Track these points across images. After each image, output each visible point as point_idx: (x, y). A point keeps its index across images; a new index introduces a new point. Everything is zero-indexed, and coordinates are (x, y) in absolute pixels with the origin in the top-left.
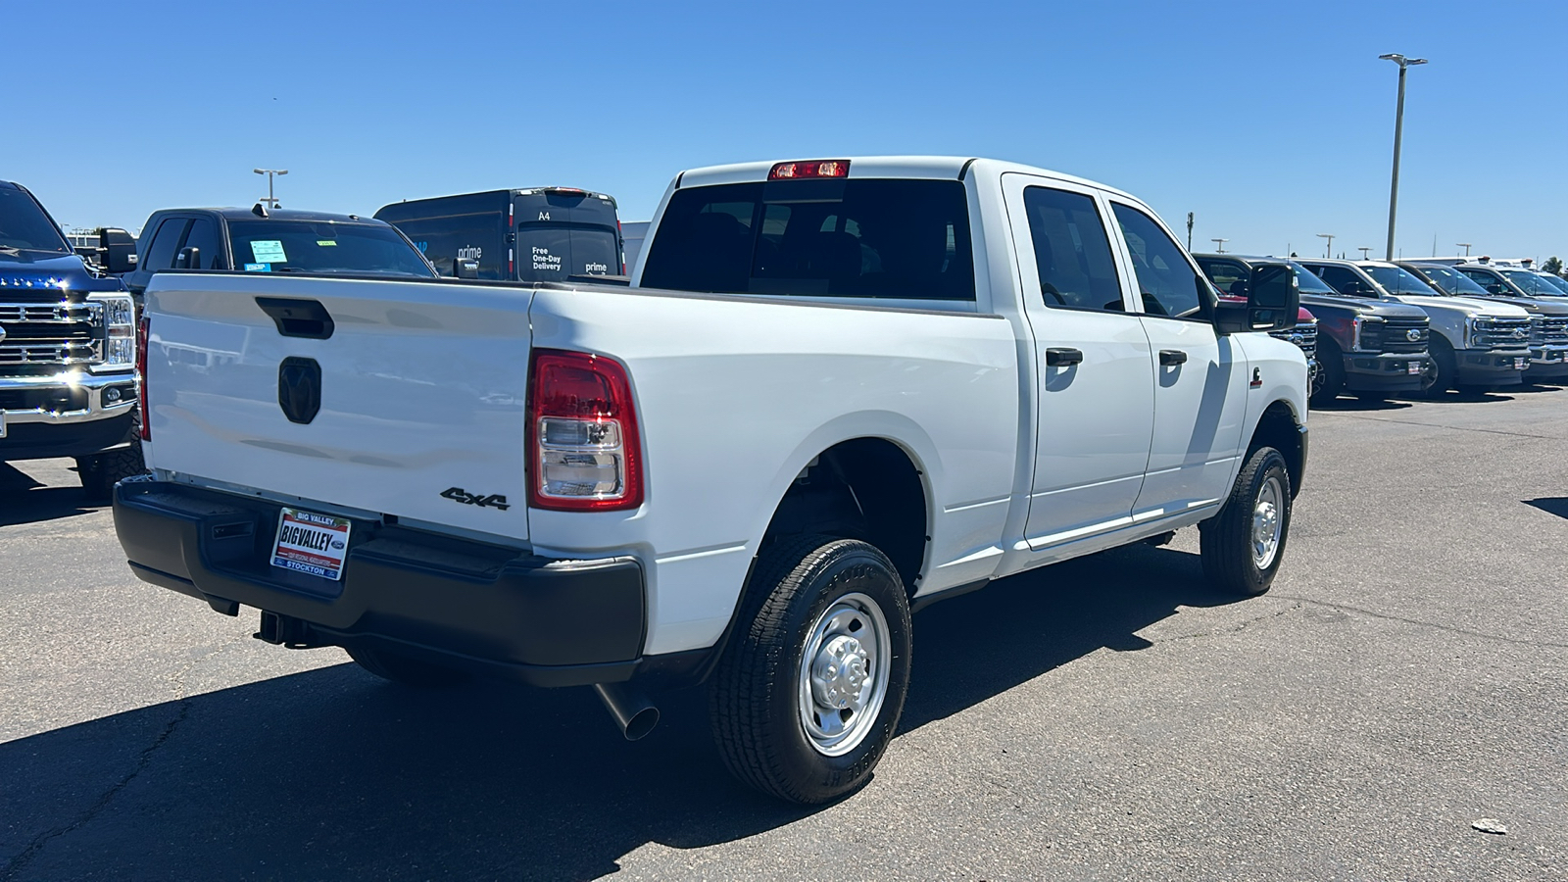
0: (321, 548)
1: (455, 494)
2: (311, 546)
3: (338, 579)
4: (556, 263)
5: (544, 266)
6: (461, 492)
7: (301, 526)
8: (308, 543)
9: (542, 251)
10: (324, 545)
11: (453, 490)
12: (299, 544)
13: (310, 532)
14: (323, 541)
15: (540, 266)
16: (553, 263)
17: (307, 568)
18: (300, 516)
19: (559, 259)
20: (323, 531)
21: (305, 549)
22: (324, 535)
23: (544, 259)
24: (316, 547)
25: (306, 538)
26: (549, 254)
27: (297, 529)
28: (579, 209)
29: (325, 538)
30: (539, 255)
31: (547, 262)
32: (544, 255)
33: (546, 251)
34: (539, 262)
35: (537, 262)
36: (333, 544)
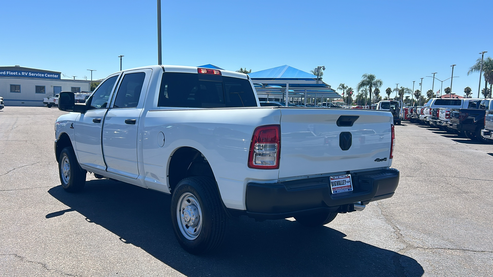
0: (344, 184)
1: (377, 160)
2: (341, 185)
3: (352, 190)
6: (378, 159)
7: (336, 180)
8: (340, 184)
10: (344, 183)
11: (377, 159)
12: (338, 185)
13: (339, 181)
14: (344, 182)
17: (343, 191)
18: (335, 178)
20: (343, 179)
21: (339, 186)
22: (343, 180)
24: (343, 184)
25: (339, 183)
27: (335, 181)
29: (344, 181)
36: (347, 182)
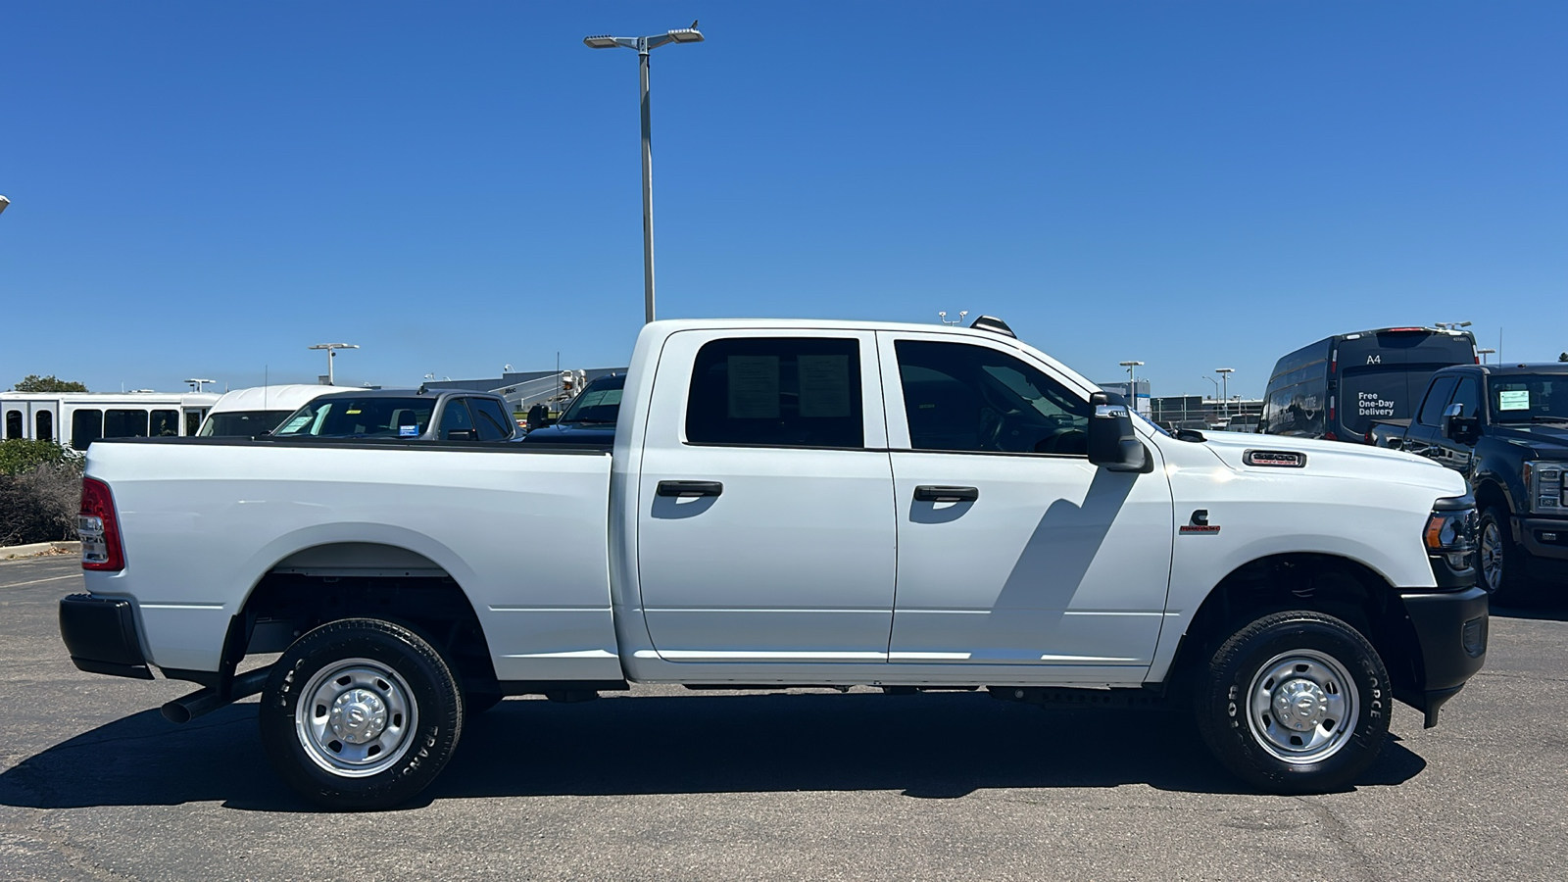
4: (1388, 408)
5: (1372, 412)
9: (1370, 396)
15: (1367, 412)
16: (1384, 408)
19: (1392, 404)
23: (1373, 404)
26: (1379, 398)
28: (1420, 348)
30: (1367, 400)
31: (1377, 407)
32: (1373, 400)
33: (1375, 396)
34: (1365, 408)
35: (1364, 408)
